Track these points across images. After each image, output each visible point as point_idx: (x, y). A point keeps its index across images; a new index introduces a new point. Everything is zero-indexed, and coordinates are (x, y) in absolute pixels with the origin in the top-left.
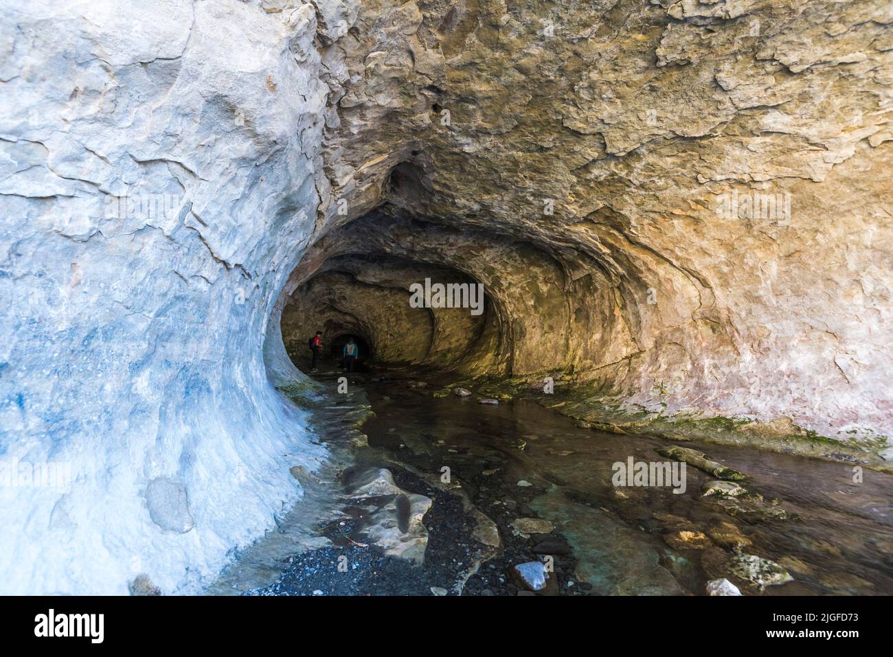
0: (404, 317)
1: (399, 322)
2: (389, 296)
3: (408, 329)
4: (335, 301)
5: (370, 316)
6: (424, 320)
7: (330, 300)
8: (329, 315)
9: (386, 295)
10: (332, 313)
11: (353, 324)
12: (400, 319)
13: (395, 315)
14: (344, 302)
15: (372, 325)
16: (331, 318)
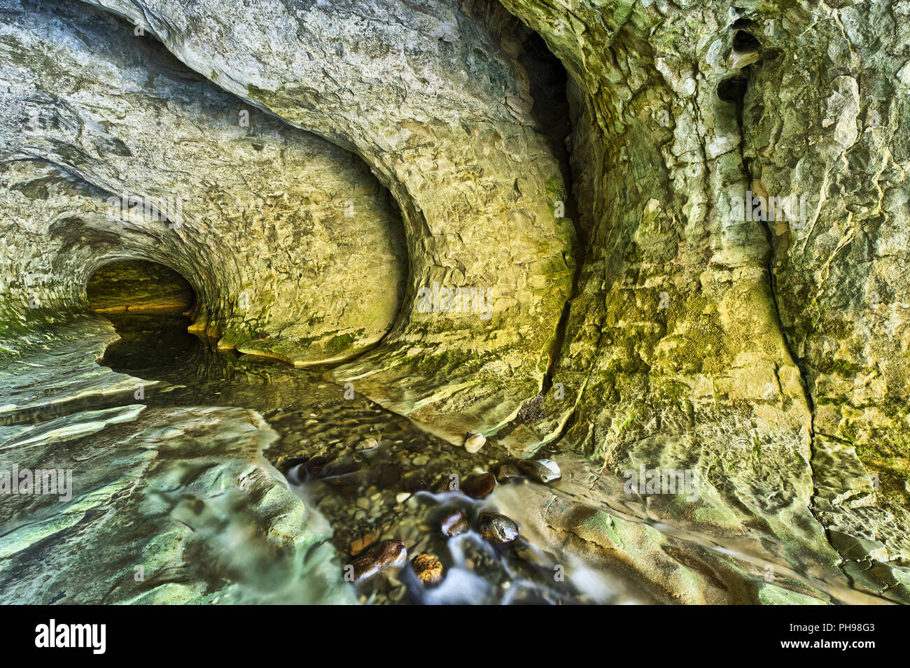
0: (318, 227)
1: (304, 239)
2: (277, 165)
3: (332, 257)
4: (83, 157)
5: (213, 216)
6: (369, 238)
7: (64, 149)
8: (63, 203)
9: (269, 162)
10: (79, 200)
11: (155, 236)
12: (306, 233)
13: (293, 219)
14: (120, 163)
15: (219, 242)
16: (79, 214)
